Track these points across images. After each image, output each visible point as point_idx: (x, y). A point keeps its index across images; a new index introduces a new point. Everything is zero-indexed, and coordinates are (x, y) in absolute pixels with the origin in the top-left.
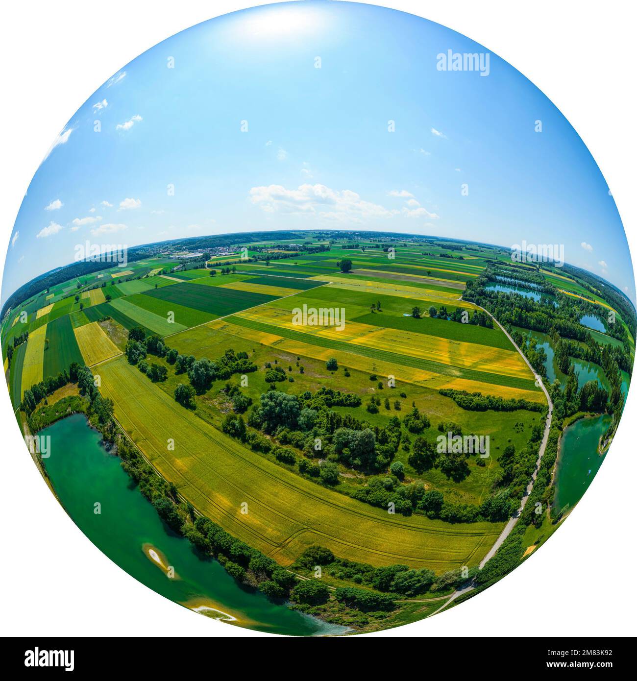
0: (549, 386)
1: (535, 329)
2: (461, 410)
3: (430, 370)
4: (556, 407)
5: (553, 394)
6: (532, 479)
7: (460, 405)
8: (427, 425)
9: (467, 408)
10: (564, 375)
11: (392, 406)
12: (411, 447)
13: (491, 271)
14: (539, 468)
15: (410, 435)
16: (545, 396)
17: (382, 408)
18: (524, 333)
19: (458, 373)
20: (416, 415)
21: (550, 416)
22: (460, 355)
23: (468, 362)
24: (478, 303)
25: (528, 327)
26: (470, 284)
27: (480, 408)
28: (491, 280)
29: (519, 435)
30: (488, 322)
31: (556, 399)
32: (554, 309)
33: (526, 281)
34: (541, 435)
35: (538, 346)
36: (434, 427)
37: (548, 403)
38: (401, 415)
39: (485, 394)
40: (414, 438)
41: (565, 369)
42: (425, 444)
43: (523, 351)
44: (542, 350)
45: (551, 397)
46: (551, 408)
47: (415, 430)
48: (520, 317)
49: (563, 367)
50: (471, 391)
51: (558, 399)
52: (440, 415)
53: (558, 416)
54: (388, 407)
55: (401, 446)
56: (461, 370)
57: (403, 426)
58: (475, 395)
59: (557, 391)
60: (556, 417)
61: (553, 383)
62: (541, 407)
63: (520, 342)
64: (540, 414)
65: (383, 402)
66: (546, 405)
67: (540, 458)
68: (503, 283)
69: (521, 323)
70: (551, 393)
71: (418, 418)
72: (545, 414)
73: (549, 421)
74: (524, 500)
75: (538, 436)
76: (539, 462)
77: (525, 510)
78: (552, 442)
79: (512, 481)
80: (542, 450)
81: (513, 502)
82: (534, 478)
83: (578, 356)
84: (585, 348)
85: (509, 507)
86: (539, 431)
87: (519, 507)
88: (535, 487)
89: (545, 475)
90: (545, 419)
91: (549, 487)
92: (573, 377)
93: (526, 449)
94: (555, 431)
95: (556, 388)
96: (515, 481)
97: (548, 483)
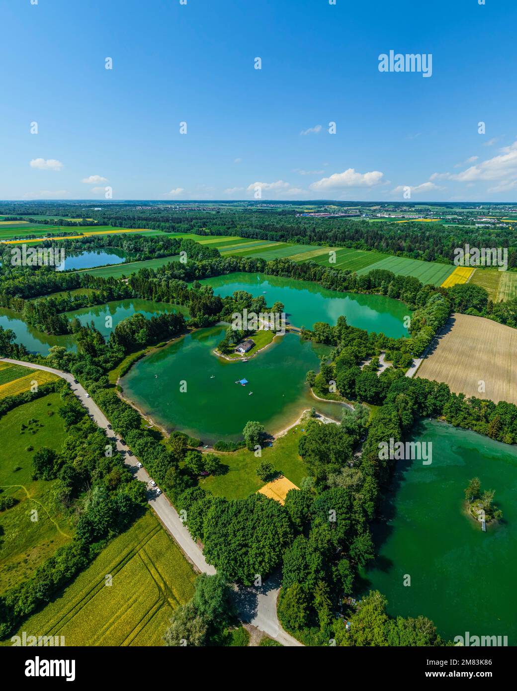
0: (44, 360)
4: (79, 372)
5: (59, 365)
6: (123, 452)
10: (63, 337)
14: (119, 437)
16: (46, 373)
21: (74, 386)
31: (70, 365)
34: (82, 410)
37: (58, 377)
41: (63, 330)
45: (59, 369)
46: (70, 378)
49: (55, 329)
51: (73, 364)
53: (91, 379)
59: (65, 358)
60: (90, 381)
61: (50, 351)
62: (50, 386)
64: (56, 394)
66: (56, 380)
67: (108, 429)
70: (55, 365)
72: (64, 390)
73: (80, 390)
74: (142, 476)
75: (77, 414)
76: (111, 433)
77: (160, 479)
78: (110, 405)
79: (88, 478)
80: (101, 420)
81: (125, 490)
82: (126, 448)
83: (79, 306)
84: (86, 292)
85: (127, 498)
86: (73, 409)
87: (144, 485)
88: (140, 454)
89: (141, 435)
90: (69, 394)
91: (167, 437)
92: (83, 332)
93: (70, 438)
94: (102, 393)
95: (60, 355)
96: (94, 474)
97: (157, 436)
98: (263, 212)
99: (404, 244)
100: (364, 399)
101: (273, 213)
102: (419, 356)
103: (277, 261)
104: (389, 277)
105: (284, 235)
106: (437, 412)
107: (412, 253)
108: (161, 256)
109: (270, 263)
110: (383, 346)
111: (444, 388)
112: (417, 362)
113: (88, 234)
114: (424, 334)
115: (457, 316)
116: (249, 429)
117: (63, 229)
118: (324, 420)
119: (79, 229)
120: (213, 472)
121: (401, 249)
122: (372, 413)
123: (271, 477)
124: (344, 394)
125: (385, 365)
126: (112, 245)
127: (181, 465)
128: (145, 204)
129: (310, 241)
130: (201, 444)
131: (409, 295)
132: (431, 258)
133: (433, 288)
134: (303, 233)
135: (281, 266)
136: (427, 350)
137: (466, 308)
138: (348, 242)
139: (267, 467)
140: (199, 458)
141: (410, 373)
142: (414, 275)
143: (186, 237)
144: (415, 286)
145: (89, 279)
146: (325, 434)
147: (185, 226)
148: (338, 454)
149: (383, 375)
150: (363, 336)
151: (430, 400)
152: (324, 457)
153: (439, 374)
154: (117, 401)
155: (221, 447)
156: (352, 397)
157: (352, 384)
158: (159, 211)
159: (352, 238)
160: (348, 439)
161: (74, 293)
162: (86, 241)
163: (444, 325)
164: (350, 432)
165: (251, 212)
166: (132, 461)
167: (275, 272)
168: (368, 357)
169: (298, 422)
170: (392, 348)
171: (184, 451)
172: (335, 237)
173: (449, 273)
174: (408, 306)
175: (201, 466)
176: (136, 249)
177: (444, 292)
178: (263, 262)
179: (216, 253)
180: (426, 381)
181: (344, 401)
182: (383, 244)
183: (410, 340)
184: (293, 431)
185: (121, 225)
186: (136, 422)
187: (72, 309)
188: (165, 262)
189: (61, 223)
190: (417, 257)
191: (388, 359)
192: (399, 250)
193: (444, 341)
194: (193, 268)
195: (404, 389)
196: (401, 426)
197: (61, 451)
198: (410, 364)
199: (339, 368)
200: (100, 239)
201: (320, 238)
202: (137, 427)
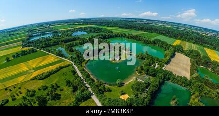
0: (68, 58)
1: (53, 45)
2: (41, 81)
3: (23, 75)
4: (75, 62)
7: (40, 79)
8: (34, 92)
9: (43, 79)
11: (19, 94)
12: (35, 101)
13: (30, 34)
14: (84, 79)
15: (32, 98)
16: (68, 61)
17: (16, 97)
18: (50, 48)
19: (33, 71)
20: (28, 91)
21: (74, 65)
22: (30, 65)
23: (34, 66)
24: (29, 46)
25: (50, 46)
26: (23, 41)
27: (47, 76)
28: (31, 37)
29: (67, 75)
30: (35, 51)
31: (73, 60)
32: (59, 36)
33: (45, 32)
35: (57, 50)
36: (37, 90)
37: (71, 63)
38: (24, 95)
39: (46, 71)
40: (34, 98)
41: (72, 51)
42: (38, 97)
43: (52, 53)
44: (59, 50)
45: (71, 61)
46: (73, 63)
47: (32, 96)
48: (46, 44)
49: (70, 51)
50: (41, 73)
52: (36, 86)
53: (78, 64)
54: (18, 95)
55: (32, 103)
56: (33, 69)
57: (27, 97)
58: (43, 74)
61: (69, 56)
62: (69, 65)
63: (49, 52)
64: (70, 67)
65: (15, 94)
68: (36, 36)
69: (47, 45)
71: (30, 92)
72: (72, 66)
73: (75, 67)
74: (90, 89)
75: (75, 72)
76: (82, 78)
77: (94, 91)
78: (82, 71)
79: (77, 88)
80: (80, 75)
81: (85, 92)
82: (86, 82)
83: (76, 45)
84: (78, 42)
85: (86, 94)
86: (74, 71)
87: (90, 92)
88: (89, 84)
89: (90, 80)
90: (73, 67)
91: (96, 81)
92: (77, 52)
93: (73, 78)
94: (80, 68)
95: (71, 57)
96: (79, 87)
97: (94, 80)
98: (125, 21)
99: (164, 32)
100: (151, 75)
101: (128, 21)
102: (166, 64)
103: (129, 35)
104: (160, 41)
105: (131, 28)
106: (169, 79)
107: (166, 35)
108: (97, 32)
109: (127, 35)
110: (157, 61)
111: (171, 73)
112: (166, 65)
113: (79, 27)
114: (168, 58)
115: (176, 53)
116: (118, 81)
117: (74, 26)
118: (139, 80)
119: (78, 26)
120: (108, 91)
121: (163, 33)
122: (152, 79)
123: (123, 94)
124: (145, 73)
125: (158, 66)
126: (85, 29)
127: (99, 88)
128: (94, 19)
129: (138, 30)
130: (105, 84)
131: (165, 46)
132: (170, 37)
133: (171, 45)
134: (137, 27)
135: (130, 36)
136: (168, 62)
137: (178, 51)
138: (149, 31)
139: (122, 91)
140: (104, 87)
141: (163, 68)
142: (166, 41)
143: (104, 27)
144: (167, 44)
145: (79, 38)
146: (139, 84)
147: (103, 24)
148: (142, 89)
149: (157, 68)
150: (152, 57)
151: (168, 76)
152: (138, 90)
153: (171, 69)
154: (84, 70)
155: (110, 85)
156: (147, 74)
157: (148, 71)
158: (97, 21)
159: (150, 30)
160: (145, 85)
161: (75, 42)
162: (79, 28)
163: (173, 56)
164: (146, 84)
165: (122, 21)
166: (87, 86)
167: (128, 38)
168: (153, 63)
169: (132, 80)
170: (160, 61)
171: (100, 85)
172: (145, 29)
173: (175, 41)
174: (164, 49)
175: (105, 89)
176: (91, 30)
177: (173, 46)
178: (125, 35)
179: (112, 32)
180: (167, 71)
181: (145, 75)
182: (158, 32)
183: (164, 59)
184: (130, 83)
185: (87, 24)
186: (88, 76)
187: (74, 46)
188: (98, 34)
189: (74, 24)
190: (167, 36)
191: (158, 64)
192: (162, 34)
193: (173, 60)
194: (105, 36)
195: (161, 73)
196: (159, 82)
197: (71, 80)
198: (164, 66)
199: (145, 66)
200: (82, 28)
201: (141, 29)
202: (89, 77)
